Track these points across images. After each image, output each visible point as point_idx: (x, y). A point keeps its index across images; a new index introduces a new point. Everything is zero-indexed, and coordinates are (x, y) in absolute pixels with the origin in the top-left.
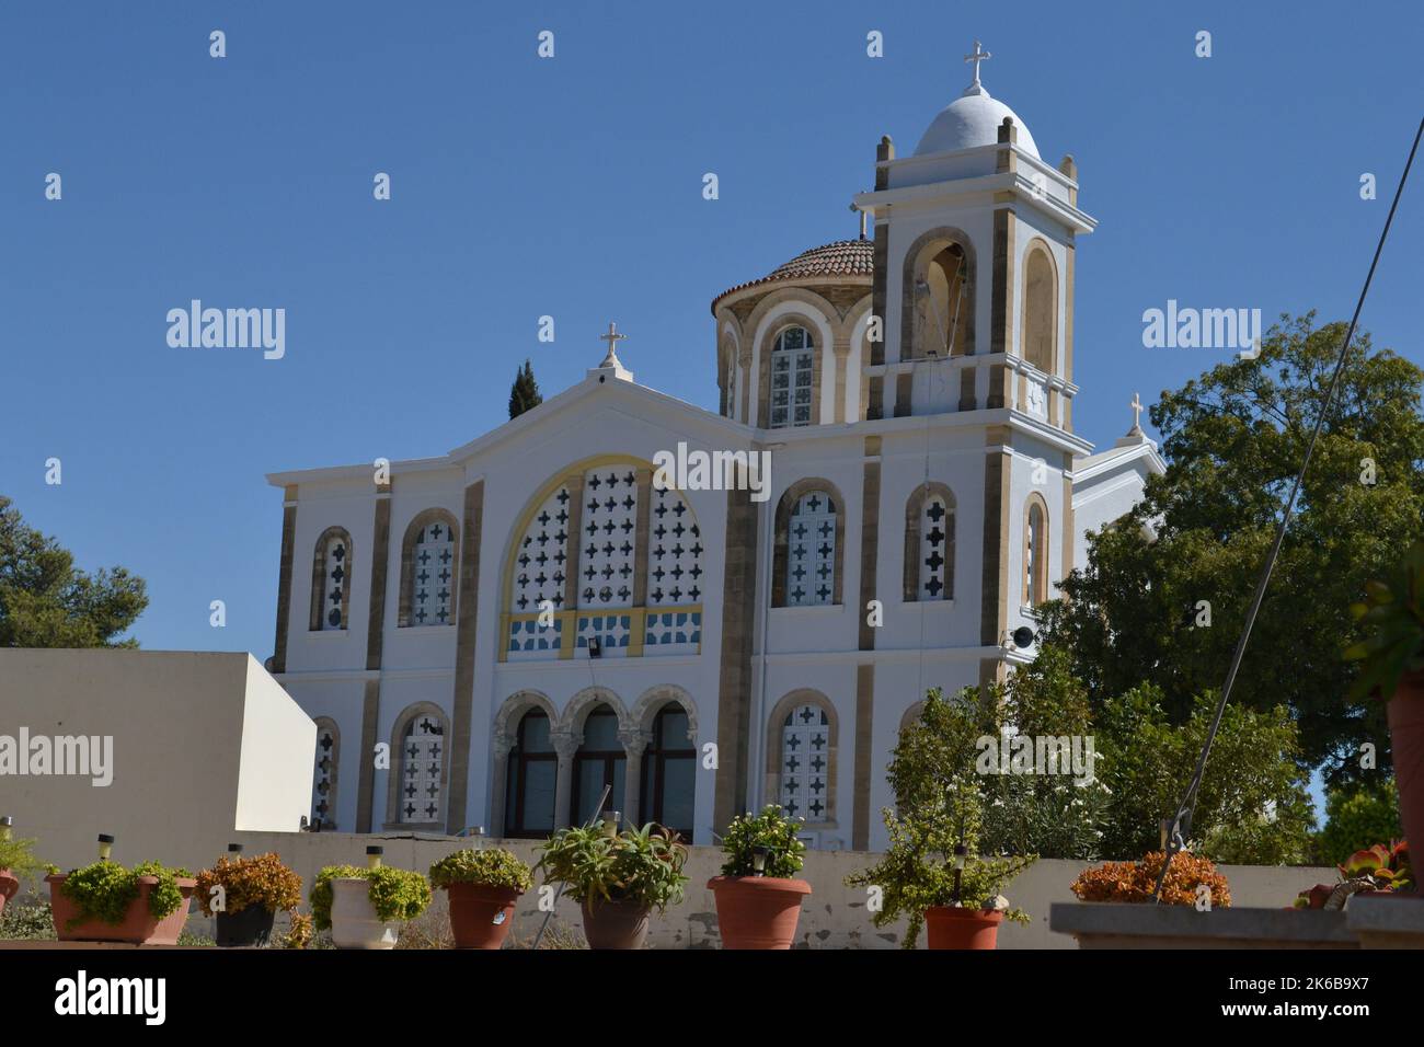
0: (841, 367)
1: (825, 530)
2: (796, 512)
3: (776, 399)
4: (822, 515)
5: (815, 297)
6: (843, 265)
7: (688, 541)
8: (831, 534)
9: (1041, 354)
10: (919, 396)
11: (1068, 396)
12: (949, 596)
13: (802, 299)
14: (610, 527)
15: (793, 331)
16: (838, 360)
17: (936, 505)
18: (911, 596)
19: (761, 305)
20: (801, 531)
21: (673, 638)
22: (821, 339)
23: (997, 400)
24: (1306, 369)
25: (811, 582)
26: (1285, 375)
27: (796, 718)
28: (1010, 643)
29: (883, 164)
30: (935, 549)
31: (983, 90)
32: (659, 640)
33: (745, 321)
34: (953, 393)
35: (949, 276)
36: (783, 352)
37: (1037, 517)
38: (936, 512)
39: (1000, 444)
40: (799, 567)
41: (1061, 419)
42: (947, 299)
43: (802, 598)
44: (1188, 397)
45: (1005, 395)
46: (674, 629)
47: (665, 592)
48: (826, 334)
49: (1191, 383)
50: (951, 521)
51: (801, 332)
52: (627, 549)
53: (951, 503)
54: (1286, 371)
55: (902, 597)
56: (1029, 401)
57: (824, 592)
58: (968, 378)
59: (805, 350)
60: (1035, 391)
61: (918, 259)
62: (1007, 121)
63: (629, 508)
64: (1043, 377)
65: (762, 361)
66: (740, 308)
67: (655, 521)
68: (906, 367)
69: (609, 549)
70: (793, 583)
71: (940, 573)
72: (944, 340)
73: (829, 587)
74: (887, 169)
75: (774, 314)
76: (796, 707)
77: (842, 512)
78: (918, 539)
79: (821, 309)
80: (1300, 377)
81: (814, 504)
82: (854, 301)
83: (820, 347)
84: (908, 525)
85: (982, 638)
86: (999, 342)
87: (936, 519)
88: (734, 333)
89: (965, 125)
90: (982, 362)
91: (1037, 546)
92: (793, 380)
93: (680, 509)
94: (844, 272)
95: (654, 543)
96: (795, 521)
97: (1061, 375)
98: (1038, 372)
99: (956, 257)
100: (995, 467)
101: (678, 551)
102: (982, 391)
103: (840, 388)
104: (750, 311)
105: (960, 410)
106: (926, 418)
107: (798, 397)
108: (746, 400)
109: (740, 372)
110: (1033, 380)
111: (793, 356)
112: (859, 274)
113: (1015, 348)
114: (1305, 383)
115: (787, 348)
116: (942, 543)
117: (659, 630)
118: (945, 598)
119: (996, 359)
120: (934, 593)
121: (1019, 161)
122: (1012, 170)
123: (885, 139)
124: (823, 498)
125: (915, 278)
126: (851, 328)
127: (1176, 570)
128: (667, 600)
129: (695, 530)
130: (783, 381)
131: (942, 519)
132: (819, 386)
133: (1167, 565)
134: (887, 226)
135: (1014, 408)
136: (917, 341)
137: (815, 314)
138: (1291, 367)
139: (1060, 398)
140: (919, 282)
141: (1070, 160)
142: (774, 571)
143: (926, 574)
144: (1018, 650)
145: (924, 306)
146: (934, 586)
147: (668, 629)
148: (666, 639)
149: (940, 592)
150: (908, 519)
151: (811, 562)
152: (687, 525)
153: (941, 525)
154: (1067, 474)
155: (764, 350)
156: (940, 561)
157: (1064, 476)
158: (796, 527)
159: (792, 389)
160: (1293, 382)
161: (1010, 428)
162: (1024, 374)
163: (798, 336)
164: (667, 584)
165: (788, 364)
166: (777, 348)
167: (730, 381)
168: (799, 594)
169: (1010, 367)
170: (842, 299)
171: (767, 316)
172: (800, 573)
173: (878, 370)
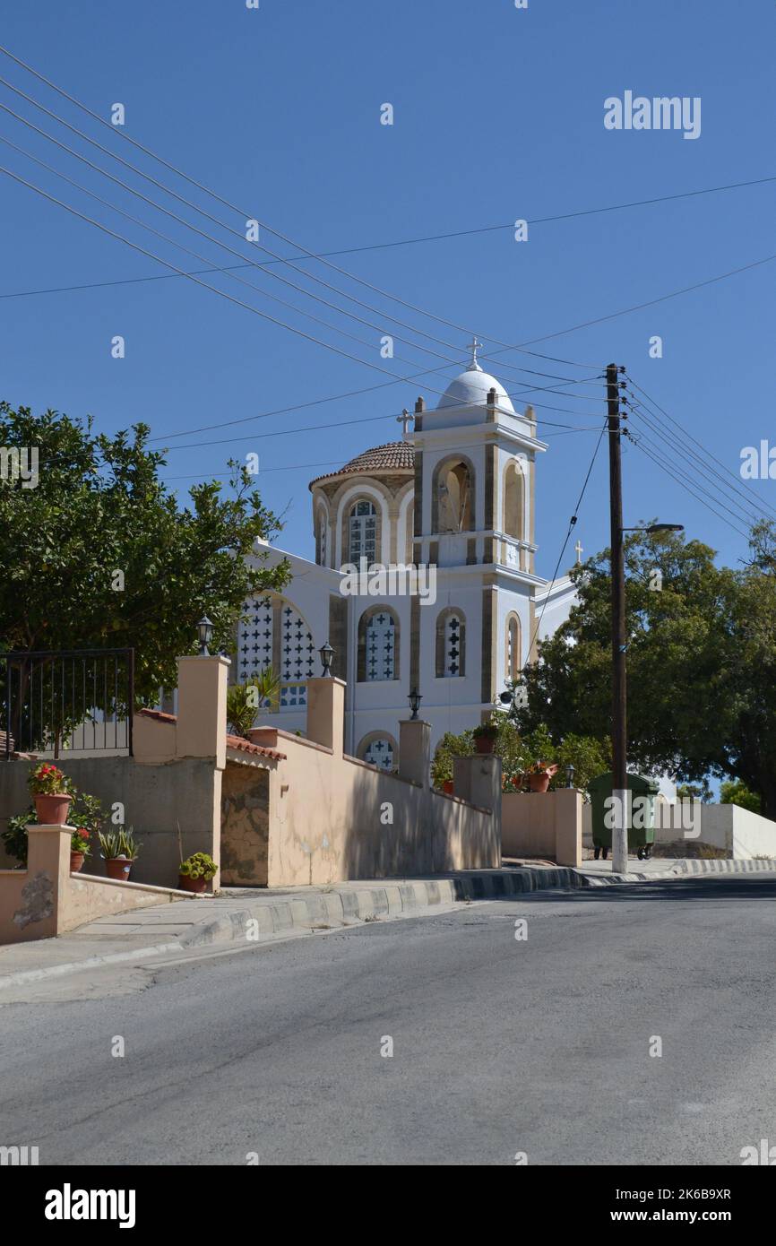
0: (394, 528)
1: (388, 635)
2: (370, 624)
3: (352, 547)
4: (386, 626)
5: (377, 482)
6: (394, 461)
7: (305, 642)
8: (392, 638)
9: (514, 529)
10: (443, 555)
11: (532, 552)
12: (462, 674)
13: (367, 483)
14: (256, 635)
15: (362, 504)
16: (392, 523)
17: (454, 620)
18: (440, 675)
19: (342, 487)
20: (374, 636)
21: (298, 701)
22: (380, 509)
23: (489, 559)
24: (654, 549)
25: (380, 667)
26: (642, 554)
27: (373, 748)
28: (499, 701)
29: (419, 414)
30: (454, 646)
31: (478, 368)
32: (289, 703)
33: (332, 497)
34: (463, 554)
35: (460, 480)
36: (356, 517)
37: (514, 626)
38: (454, 625)
39: (491, 584)
40: (373, 658)
41: (527, 566)
42: (458, 496)
43: (375, 676)
44: (590, 566)
45: (494, 554)
46: (298, 696)
47: (292, 674)
48: (384, 506)
49: (591, 558)
50: (463, 630)
51: (368, 504)
52: (267, 648)
53: (463, 618)
54: (643, 551)
55: (435, 675)
56: (509, 558)
57: (388, 673)
58: (471, 545)
59: (371, 516)
60: (511, 550)
61: (441, 473)
62: (492, 390)
63: (268, 623)
64: (516, 542)
65: (343, 523)
66: (328, 489)
67: (285, 631)
68: (435, 538)
69: (256, 648)
70: (370, 667)
71: (457, 661)
72: (457, 521)
73: (391, 670)
74: (421, 418)
75: (350, 493)
76: (373, 741)
77: (398, 625)
78: (443, 640)
79: (381, 491)
80: (650, 554)
81: (381, 620)
82: (401, 485)
83: (380, 515)
84: (437, 632)
85: (482, 698)
86: (489, 523)
87: (454, 629)
88: (324, 503)
89: (467, 391)
90: (479, 535)
91: (514, 642)
92: (363, 536)
93: (299, 624)
94: (394, 467)
95: (284, 644)
96: (370, 630)
97: (527, 540)
98: (512, 539)
99: (464, 470)
100: (488, 598)
101: (299, 649)
102: (480, 552)
103: (394, 540)
104: (336, 490)
105: (467, 564)
106: (447, 569)
107: (367, 545)
108: (334, 548)
109: (329, 530)
110: (510, 544)
111: (363, 520)
112: (404, 468)
113: (499, 527)
114: (653, 558)
115: (359, 515)
116: (458, 642)
117: (288, 697)
118: (460, 675)
119: (487, 534)
120: (453, 673)
121: (500, 415)
122: (496, 422)
123: (420, 399)
124: (387, 616)
125: (439, 483)
126: (400, 502)
127: (580, 664)
128: (293, 678)
129: (309, 636)
130: (357, 536)
131: (458, 628)
132: (380, 539)
133: (576, 661)
134: (422, 452)
135: (499, 563)
136: (441, 522)
137: (377, 493)
138: (646, 549)
139: (527, 553)
140: (442, 487)
141: (531, 408)
142: (358, 661)
143: (449, 661)
144: (503, 705)
145: (445, 500)
146: (453, 668)
147: (294, 696)
148: (293, 702)
149: (457, 672)
150: (437, 629)
151: (381, 654)
152: (304, 633)
153: (457, 632)
154: (532, 598)
155: (345, 517)
156: (457, 653)
157: (530, 600)
158: (371, 634)
159: (363, 541)
160: (647, 557)
161: (496, 574)
162: (505, 541)
163: (366, 507)
164: (293, 669)
165: (360, 525)
166: (353, 514)
167: (322, 533)
168: (373, 674)
169: (496, 538)
170: (393, 484)
171: (346, 494)
172: (373, 661)
173: (419, 540)
